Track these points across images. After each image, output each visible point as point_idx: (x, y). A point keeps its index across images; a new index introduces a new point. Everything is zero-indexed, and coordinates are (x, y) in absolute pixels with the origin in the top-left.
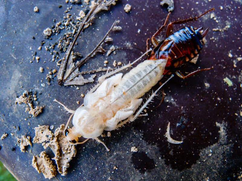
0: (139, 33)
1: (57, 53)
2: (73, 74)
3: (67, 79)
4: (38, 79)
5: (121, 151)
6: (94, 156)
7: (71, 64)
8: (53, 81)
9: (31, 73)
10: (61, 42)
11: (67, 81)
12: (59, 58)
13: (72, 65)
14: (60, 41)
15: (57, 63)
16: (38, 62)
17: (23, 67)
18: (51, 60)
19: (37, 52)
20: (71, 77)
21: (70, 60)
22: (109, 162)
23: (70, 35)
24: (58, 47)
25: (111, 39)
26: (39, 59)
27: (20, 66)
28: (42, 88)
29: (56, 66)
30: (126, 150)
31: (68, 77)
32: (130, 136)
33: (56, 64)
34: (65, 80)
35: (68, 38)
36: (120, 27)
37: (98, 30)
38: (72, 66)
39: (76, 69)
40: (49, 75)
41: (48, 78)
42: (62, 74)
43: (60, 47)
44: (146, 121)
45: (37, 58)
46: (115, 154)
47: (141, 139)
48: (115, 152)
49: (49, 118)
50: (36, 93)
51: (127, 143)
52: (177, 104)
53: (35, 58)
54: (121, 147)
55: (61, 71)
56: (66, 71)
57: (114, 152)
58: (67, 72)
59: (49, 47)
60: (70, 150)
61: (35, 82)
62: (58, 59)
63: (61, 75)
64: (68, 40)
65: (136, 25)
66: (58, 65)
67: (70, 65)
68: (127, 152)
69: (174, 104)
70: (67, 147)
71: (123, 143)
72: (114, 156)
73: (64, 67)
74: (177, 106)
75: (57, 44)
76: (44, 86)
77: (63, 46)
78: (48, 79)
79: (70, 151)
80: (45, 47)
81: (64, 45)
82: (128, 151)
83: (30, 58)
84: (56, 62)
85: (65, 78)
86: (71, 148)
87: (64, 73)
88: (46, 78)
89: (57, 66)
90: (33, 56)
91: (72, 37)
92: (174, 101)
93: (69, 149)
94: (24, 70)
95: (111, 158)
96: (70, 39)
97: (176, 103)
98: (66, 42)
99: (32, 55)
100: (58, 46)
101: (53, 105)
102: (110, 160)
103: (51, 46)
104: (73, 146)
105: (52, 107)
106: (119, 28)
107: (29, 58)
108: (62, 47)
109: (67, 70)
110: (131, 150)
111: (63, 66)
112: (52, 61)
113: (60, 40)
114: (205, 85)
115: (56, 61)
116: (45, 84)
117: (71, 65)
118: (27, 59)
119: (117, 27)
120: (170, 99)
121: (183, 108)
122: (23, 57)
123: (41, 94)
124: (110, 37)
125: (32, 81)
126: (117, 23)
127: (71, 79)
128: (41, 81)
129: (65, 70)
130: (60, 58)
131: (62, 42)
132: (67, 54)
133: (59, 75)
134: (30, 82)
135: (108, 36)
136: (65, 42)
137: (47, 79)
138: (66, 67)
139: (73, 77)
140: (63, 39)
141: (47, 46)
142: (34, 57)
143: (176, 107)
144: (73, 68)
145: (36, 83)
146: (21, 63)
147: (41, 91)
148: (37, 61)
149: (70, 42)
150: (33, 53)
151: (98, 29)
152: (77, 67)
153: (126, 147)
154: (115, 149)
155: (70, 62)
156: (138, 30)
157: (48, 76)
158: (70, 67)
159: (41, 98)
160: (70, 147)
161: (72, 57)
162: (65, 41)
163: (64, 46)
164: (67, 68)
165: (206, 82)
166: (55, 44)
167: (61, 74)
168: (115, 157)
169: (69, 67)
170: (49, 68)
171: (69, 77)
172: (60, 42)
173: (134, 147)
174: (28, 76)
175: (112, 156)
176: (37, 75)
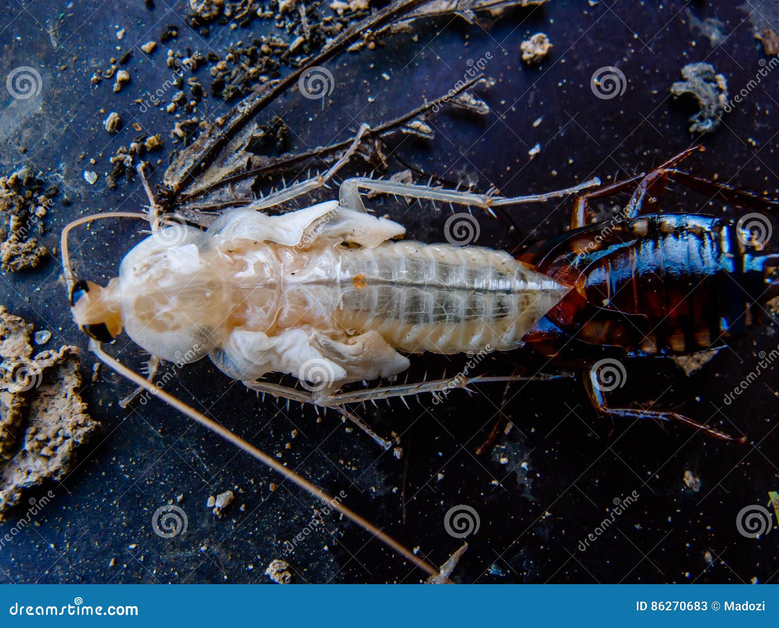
0: (531, 158)
1: (198, 93)
2: (227, 190)
3: (195, 197)
4: (85, 149)
5: (232, 550)
6: (127, 516)
7: (237, 151)
8: (130, 181)
9: (75, 116)
10: (230, 60)
11: (192, 205)
12: (195, 110)
13: (240, 157)
14: (230, 55)
15: (177, 124)
16: (117, 92)
17: (62, 85)
18: (165, 104)
19: (134, 54)
20: (214, 198)
21: (242, 136)
22: (168, 565)
23: (278, 51)
24: (213, 73)
25: (430, 134)
26: (124, 83)
27: (55, 75)
28: (82, 187)
29: (169, 133)
30: (248, 559)
31: (201, 192)
32: (294, 515)
33: (173, 127)
34: (187, 199)
35: (263, 54)
36: (484, 103)
37: (386, 76)
38: (238, 160)
39: (245, 177)
40: (125, 153)
41: (118, 161)
42: (186, 174)
43: (221, 74)
44: (382, 493)
45: (122, 75)
46: (204, 548)
47: (326, 548)
48: (206, 541)
49: (51, 299)
50: (53, 192)
51: (267, 533)
52: (533, 492)
53: (116, 71)
54: (237, 534)
55: (186, 161)
56: (207, 167)
57: (203, 538)
58: (209, 173)
59: (182, 58)
60: (54, 448)
61: (72, 154)
62: (190, 111)
63: (182, 175)
64: (261, 63)
65: (537, 123)
66: (175, 134)
67: (231, 155)
68: (251, 567)
69: (523, 486)
70: (50, 433)
71: (255, 526)
72: (196, 552)
73: (205, 152)
74: (531, 498)
75: (214, 60)
76: (92, 183)
77: (230, 74)
78: (118, 164)
79: (50, 453)
80: (170, 52)
81: (234, 72)
82: (256, 565)
83: (100, 64)
84: (177, 119)
85: (191, 191)
86: (62, 443)
87: (197, 172)
88: (112, 160)
89: (172, 136)
90: (114, 63)
91: (281, 61)
92: (530, 474)
93: (52, 443)
94: (59, 95)
95: (182, 554)
96: (269, 65)
97: (533, 485)
98: (247, 68)
99: (112, 60)
100: (214, 68)
101: (86, 264)
102: (175, 559)
103: (189, 56)
104: (70, 441)
105: (81, 267)
106: (480, 105)
107: (97, 62)
108: (227, 78)
109: (214, 168)
110: (266, 566)
111: (206, 147)
112: (166, 109)
113: (232, 53)
114: (683, 476)
115: (178, 116)
116: (100, 177)
117: (236, 156)
118: (87, 64)
119: (473, 102)
120: (518, 460)
121: (548, 518)
122: (78, 52)
123: (68, 204)
124: (427, 122)
125: (62, 147)
126: (483, 84)
127: (210, 203)
128: (92, 161)
129: (203, 164)
130: (198, 115)
131: (236, 60)
132: (241, 110)
133: (173, 170)
134: (56, 147)
135: (423, 118)
136: (243, 65)
137: (115, 162)
138: (215, 155)
139: (221, 201)
140: (245, 53)
141: (178, 53)
142: (114, 67)
143: (526, 499)
144: (237, 171)
145: (74, 158)
146: (63, 67)
147: (74, 194)
148: (116, 87)
149: (264, 74)
150: (117, 53)
151: (389, 74)
152: (254, 174)
153: (258, 545)
154: (213, 532)
155: (239, 144)
156: (532, 146)
157: (121, 156)
158: (231, 160)
159: (63, 217)
160: (60, 439)
161: (254, 131)
162: (248, 61)
163: (232, 80)
164: (219, 160)
165: (691, 469)
166: (207, 56)
167: (185, 169)
168: (196, 559)
169: (226, 159)
170: (140, 129)
171: (205, 193)
172: (227, 58)
173: (284, 565)
174: (61, 125)
175: (190, 549)
176: (90, 131)
